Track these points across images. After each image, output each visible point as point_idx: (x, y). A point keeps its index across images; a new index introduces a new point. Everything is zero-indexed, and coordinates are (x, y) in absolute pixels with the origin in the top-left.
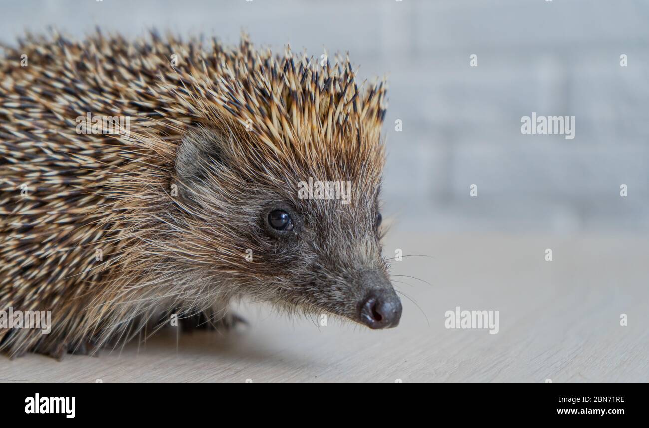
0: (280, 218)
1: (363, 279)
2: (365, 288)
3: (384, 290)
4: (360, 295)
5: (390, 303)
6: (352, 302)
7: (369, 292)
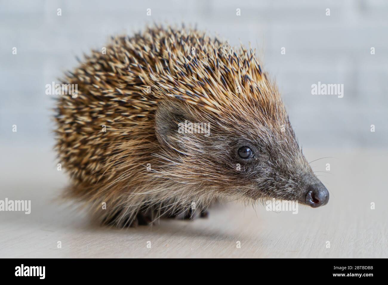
0: (246, 152)
1: (304, 180)
2: (306, 184)
3: (317, 185)
4: (303, 189)
5: (322, 191)
6: (300, 193)
7: (308, 186)
